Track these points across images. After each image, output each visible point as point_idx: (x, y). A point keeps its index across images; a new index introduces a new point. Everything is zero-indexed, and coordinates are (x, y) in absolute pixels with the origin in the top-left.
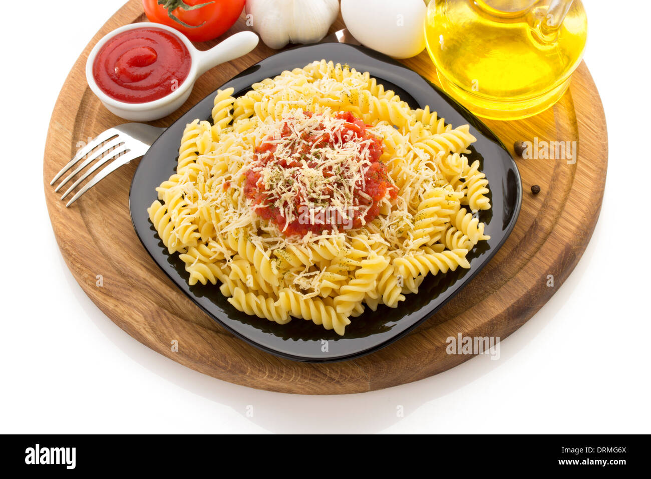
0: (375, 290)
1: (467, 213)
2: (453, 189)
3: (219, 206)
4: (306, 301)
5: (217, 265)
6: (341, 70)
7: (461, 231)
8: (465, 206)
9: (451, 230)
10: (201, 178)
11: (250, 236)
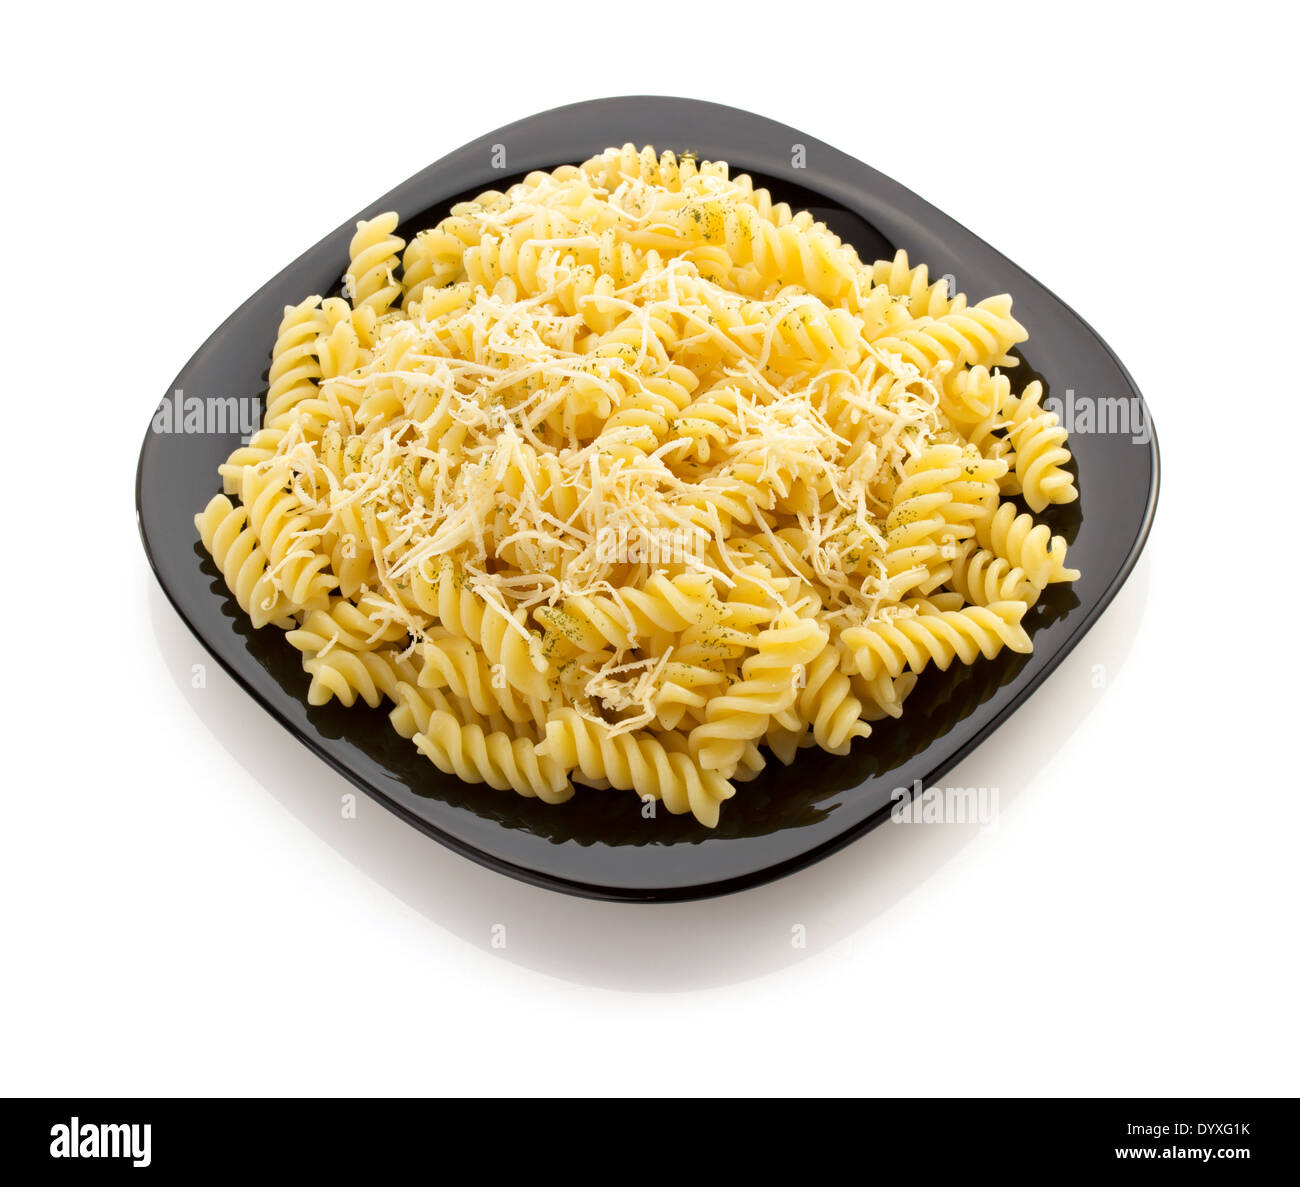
0: (793, 709)
1: (1019, 513)
2: (978, 455)
3: (385, 502)
4: (616, 741)
5: (383, 657)
6: (676, 165)
7: (1006, 558)
8: (1012, 497)
9: (980, 558)
10: (333, 438)
11: (469, 574)
